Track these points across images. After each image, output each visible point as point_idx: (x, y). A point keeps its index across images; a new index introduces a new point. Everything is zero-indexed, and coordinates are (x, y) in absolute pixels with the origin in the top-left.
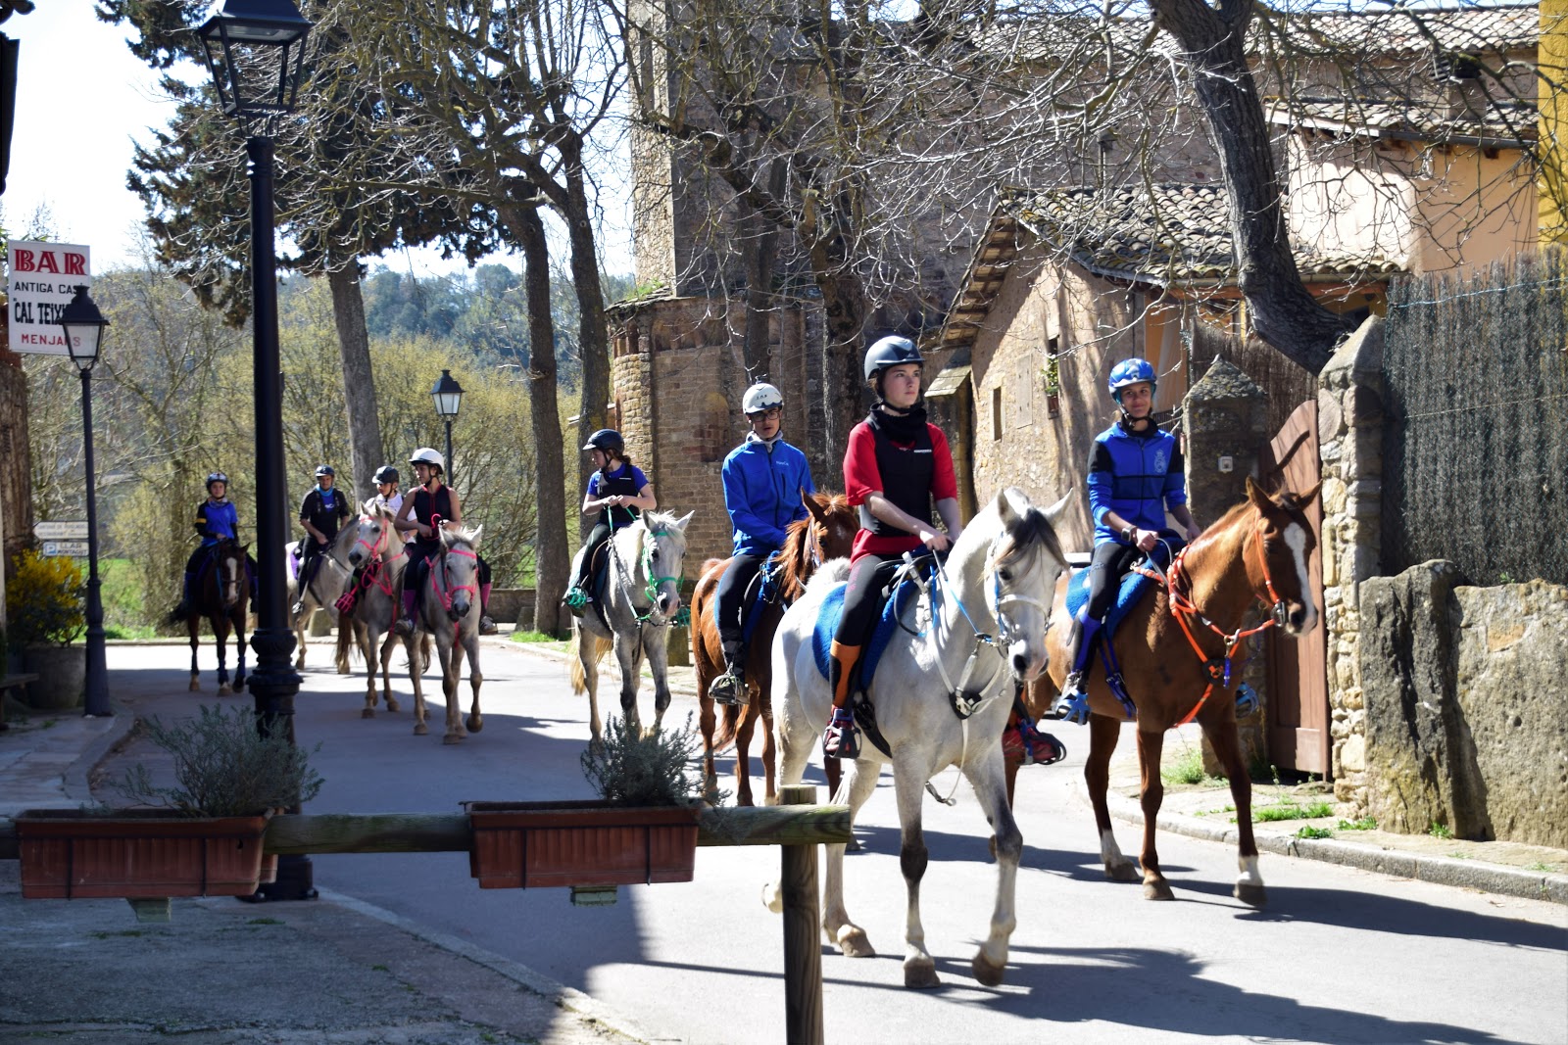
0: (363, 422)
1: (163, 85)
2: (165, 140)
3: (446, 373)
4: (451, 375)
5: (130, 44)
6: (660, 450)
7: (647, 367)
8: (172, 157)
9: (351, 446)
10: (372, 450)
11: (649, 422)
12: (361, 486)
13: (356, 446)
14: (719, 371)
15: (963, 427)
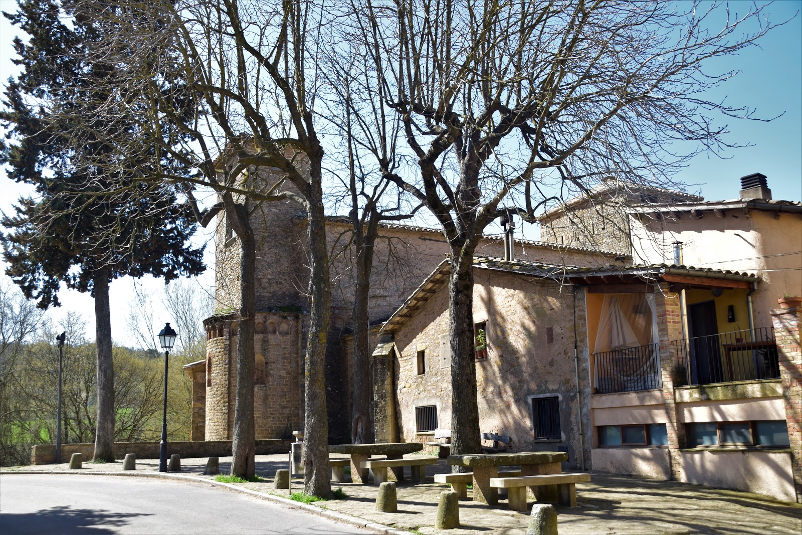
0: (105, 357)
1: (20, 201)
2: (19, 210)
3: (168, 324)
4: (170, 326)
5: (7, 171)
6: (232, 379)
7: (228, 342)
8: (21, 219)
9: (98, 368)
10: (108, 371)
11: (227, 366)
12: (101, 389)
13: (100, 369)
14: (262, 345)
15: (391, 370)
